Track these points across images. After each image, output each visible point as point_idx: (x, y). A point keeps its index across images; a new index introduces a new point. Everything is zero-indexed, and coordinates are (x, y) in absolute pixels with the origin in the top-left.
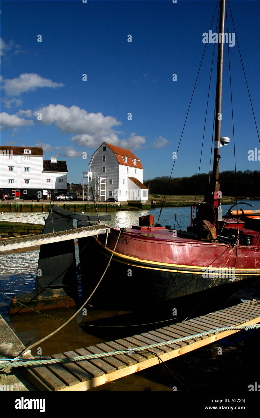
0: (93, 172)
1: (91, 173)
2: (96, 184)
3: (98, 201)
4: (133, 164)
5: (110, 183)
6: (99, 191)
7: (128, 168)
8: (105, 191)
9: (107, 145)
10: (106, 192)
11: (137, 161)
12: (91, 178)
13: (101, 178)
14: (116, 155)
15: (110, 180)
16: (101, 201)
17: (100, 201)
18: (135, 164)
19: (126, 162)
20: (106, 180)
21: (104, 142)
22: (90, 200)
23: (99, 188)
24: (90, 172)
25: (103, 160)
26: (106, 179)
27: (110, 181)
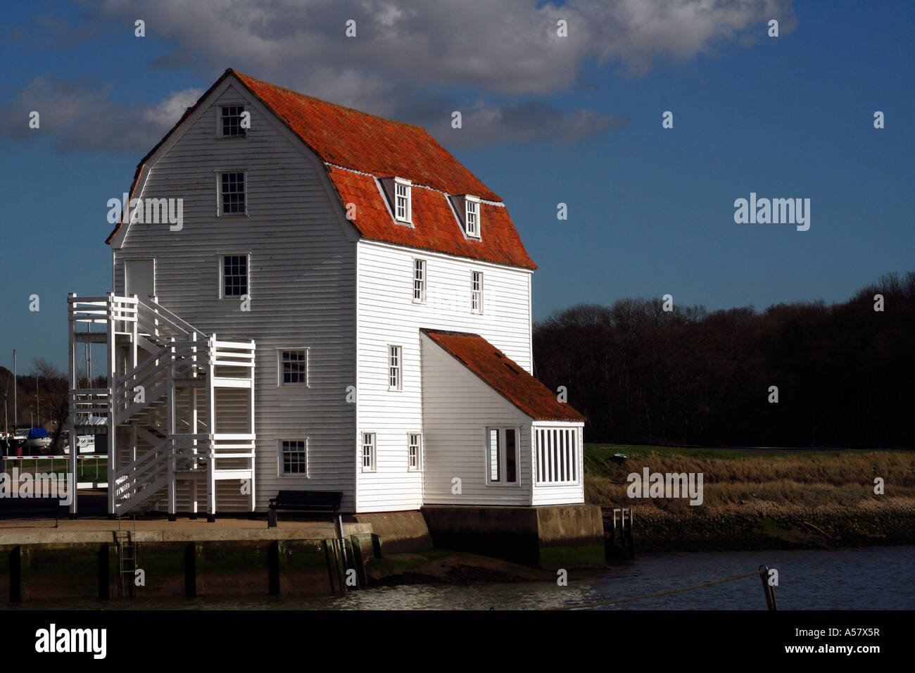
0: (146, 297)
1: (135, 300)
2: (179, 390)
3: (192, 516)
4: (456, 234)
5: (287, 378)
6: (204, 441)
7: (419, 264)
8: (252, 436)
9: (251, 92)
10: (253, 446)
11: (485, 211)
12: (135, 339)
13: (214, 343)
14: (327, 169)
15: (286, 355)
16: (220, 515)
17: (211, 518)
18: (474, 232)
19: (405, 217)
20: (252, 355)
21: (229, 73)
22: (127, 509)
23: (204, 416)
24: (127, 300)
25: (226, 209)
26: (252, 345)
27: (286, 365)
